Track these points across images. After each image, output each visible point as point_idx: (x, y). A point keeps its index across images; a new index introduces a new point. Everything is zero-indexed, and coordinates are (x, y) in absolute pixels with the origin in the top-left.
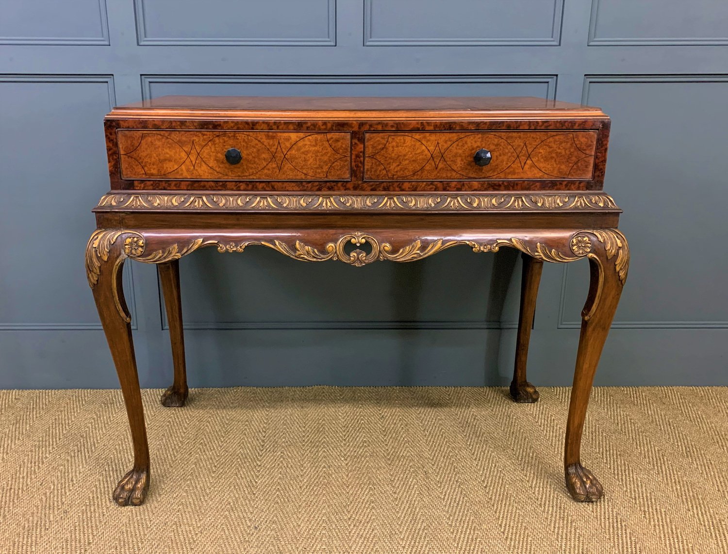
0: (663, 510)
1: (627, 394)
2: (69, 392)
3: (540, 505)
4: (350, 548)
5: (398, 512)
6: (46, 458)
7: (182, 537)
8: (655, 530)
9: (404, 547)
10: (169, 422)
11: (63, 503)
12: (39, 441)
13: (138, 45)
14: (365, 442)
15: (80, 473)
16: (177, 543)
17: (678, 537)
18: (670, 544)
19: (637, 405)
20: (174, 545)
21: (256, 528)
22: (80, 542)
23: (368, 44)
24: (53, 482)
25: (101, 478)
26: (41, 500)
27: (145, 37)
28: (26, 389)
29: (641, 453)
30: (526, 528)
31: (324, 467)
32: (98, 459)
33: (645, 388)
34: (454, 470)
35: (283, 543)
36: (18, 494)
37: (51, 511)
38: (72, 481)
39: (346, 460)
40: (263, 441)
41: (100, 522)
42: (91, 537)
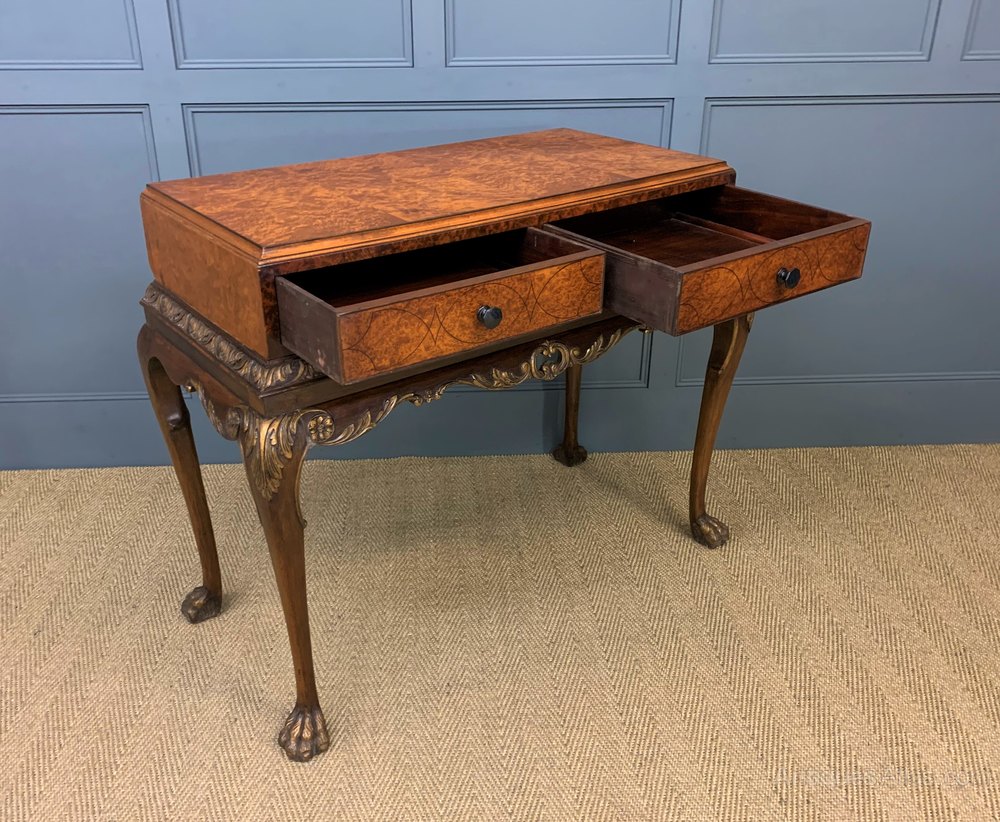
0: (764, 587)
1: (754, 458)
2: (115, 471)
3: (638, 585)
4: (437, 634)
5: (488, 596)
6: (103, 548)
7: (262, 630)
8: (751, 608)
9: (492, 632)
10: (236, 503)
11: (130, 598)
12: (91, 530)
14: (457, 521)
15: (143, 565)
16: (257, 636)
17: (772, 614)
18: (763, 621)
19: (762, 471)
20: (255, 637)
21: (339, 617)
22: (155, 637)
24: (115, 575)
25: (167, 569)
26: (106, 595)
28: (64, 468)
29: (754, 527)
30: (619, 609)
31: (412, 550)
32: (160, 549)
33: (775, 451)
34: (551, 550)
35: (368, 631)
36: (80, 590)
37: (119, 606)
38: (136, 573)
39: (435, 541)
40: (344, 523)
41: (173, 616)
42: (166, 632)
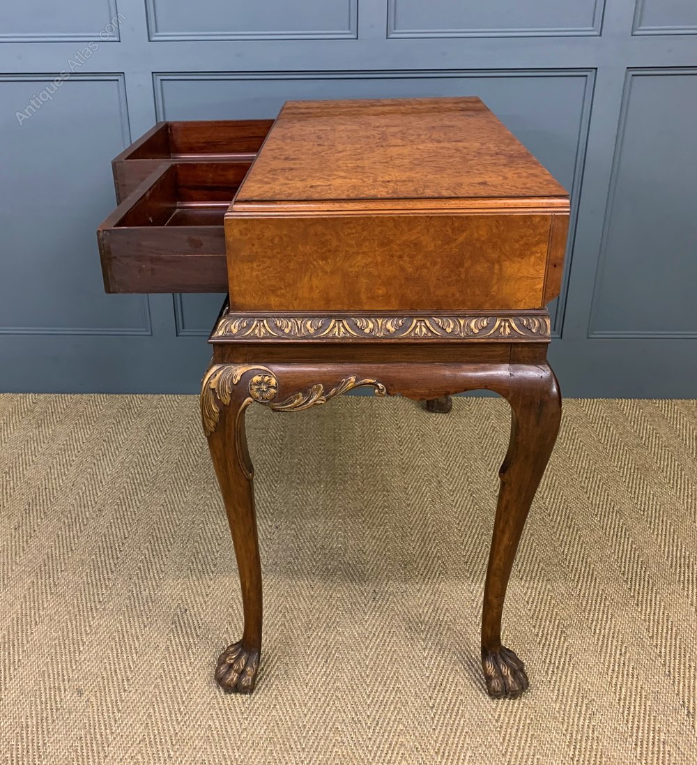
0: (669, 521)
1: (658, 407)
2: (85, 396)
3: (549, 515)
4: (364, 547)
5: (410, 517)
6: (73, 461)
7: (209, 535)
8: (657, 540)
9: (414, 548)
10: (188, 428)
11: (96, 503)
12: (64, 445)
13: (150, 41)
14: (381, 451)
15: (107, 475)
16: (205, 539)
17: (677, 545)
18: (669, 552)
19: (667, 419)
20: (203, 541)
21: (277, 527)
22: (117, 536)
23: (392, 36)
24: (84, 483)
25: (128, 480)
26: (75, 499)
27: (157, 31)
28: (42, 393)
29: (659, 468)
30: (532, 535)
31: (340, 474)
32: (123, 463)
33: (679, 401)
34: (467, 480)
35: (302, 541)
36: (53, 494)
37: (86, 509)
38: (102, 482)
39: (361, 468)
40: (280, 448)
41: (133, 519)
42: (126, 532)
